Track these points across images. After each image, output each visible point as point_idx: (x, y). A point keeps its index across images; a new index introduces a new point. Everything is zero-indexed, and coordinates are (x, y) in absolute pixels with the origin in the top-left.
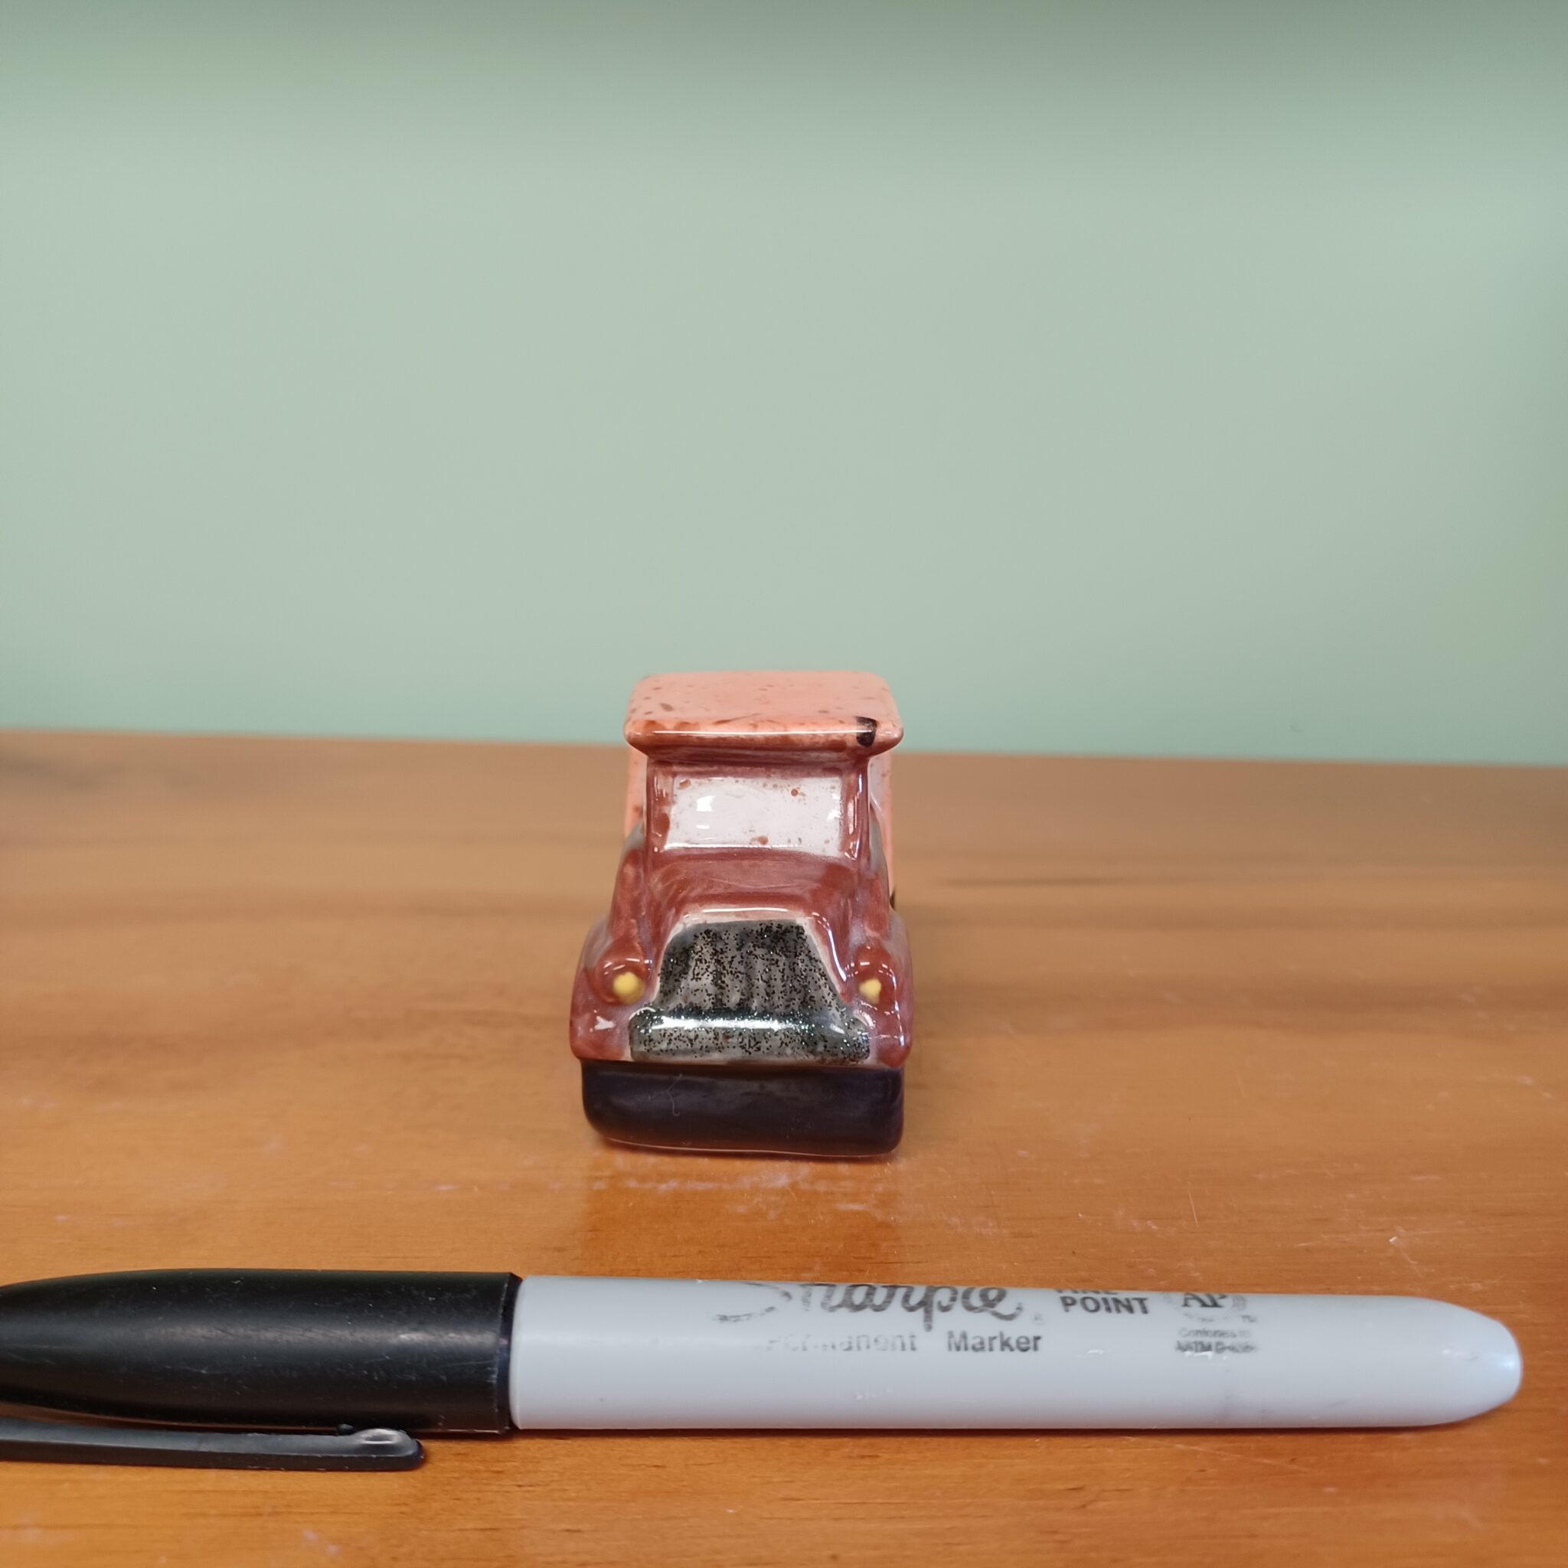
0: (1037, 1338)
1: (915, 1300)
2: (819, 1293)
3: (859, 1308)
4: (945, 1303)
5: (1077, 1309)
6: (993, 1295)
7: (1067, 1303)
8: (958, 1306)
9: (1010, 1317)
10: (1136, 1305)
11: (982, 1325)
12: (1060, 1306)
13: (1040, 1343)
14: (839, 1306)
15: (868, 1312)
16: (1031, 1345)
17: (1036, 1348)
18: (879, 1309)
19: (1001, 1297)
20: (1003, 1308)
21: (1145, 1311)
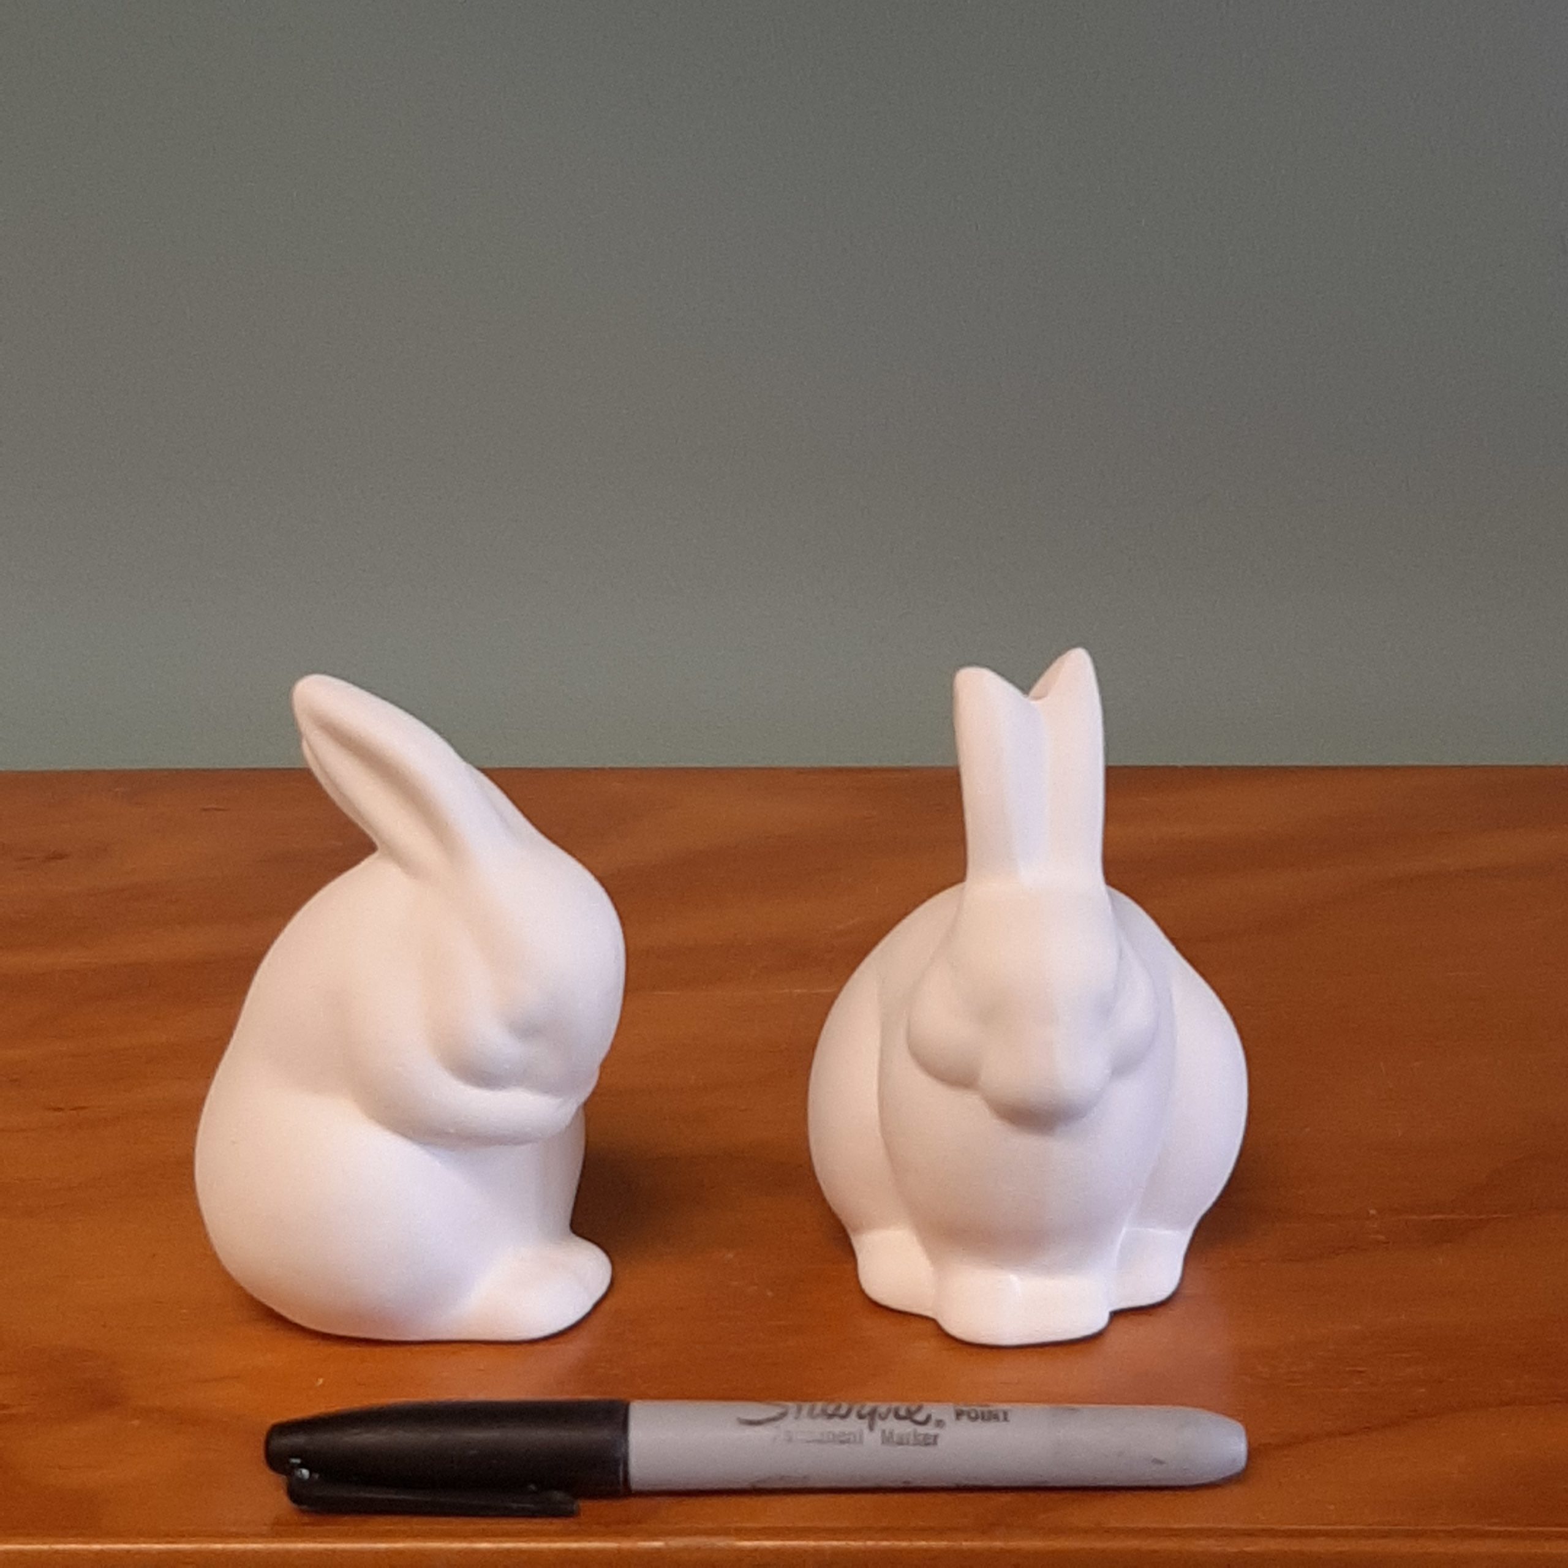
0: (936, 1437)
1: (866, 1410)
2: (806, 1407)
3: (831, 1416)
4: (883, 1416)
5: (964, 1418)
6: (913, 1408)
7: (959, 1414)
8: (891, 1416)
9: (925, 1423)
10: (1001, 1416)
11: (905, 1428)
12: (953, 1416)
13: (939, 1440)
14: (818, 1415)
15: (836, 1420)
16: (931, 1441)
17: (935, 1443)
18: (844, 1417)
19: (919, 1409)
20: (920, 1417)
21: (1006, 1419)
